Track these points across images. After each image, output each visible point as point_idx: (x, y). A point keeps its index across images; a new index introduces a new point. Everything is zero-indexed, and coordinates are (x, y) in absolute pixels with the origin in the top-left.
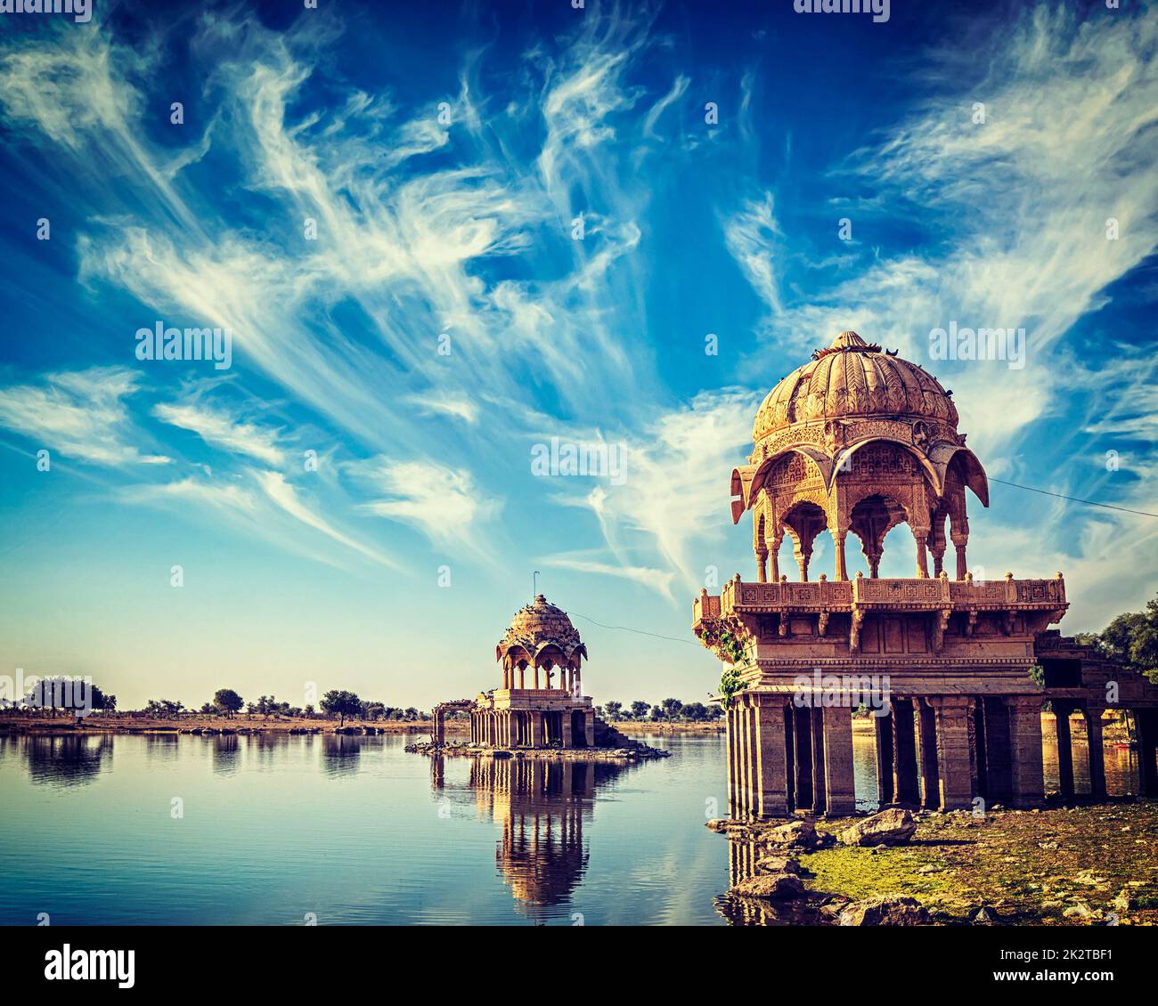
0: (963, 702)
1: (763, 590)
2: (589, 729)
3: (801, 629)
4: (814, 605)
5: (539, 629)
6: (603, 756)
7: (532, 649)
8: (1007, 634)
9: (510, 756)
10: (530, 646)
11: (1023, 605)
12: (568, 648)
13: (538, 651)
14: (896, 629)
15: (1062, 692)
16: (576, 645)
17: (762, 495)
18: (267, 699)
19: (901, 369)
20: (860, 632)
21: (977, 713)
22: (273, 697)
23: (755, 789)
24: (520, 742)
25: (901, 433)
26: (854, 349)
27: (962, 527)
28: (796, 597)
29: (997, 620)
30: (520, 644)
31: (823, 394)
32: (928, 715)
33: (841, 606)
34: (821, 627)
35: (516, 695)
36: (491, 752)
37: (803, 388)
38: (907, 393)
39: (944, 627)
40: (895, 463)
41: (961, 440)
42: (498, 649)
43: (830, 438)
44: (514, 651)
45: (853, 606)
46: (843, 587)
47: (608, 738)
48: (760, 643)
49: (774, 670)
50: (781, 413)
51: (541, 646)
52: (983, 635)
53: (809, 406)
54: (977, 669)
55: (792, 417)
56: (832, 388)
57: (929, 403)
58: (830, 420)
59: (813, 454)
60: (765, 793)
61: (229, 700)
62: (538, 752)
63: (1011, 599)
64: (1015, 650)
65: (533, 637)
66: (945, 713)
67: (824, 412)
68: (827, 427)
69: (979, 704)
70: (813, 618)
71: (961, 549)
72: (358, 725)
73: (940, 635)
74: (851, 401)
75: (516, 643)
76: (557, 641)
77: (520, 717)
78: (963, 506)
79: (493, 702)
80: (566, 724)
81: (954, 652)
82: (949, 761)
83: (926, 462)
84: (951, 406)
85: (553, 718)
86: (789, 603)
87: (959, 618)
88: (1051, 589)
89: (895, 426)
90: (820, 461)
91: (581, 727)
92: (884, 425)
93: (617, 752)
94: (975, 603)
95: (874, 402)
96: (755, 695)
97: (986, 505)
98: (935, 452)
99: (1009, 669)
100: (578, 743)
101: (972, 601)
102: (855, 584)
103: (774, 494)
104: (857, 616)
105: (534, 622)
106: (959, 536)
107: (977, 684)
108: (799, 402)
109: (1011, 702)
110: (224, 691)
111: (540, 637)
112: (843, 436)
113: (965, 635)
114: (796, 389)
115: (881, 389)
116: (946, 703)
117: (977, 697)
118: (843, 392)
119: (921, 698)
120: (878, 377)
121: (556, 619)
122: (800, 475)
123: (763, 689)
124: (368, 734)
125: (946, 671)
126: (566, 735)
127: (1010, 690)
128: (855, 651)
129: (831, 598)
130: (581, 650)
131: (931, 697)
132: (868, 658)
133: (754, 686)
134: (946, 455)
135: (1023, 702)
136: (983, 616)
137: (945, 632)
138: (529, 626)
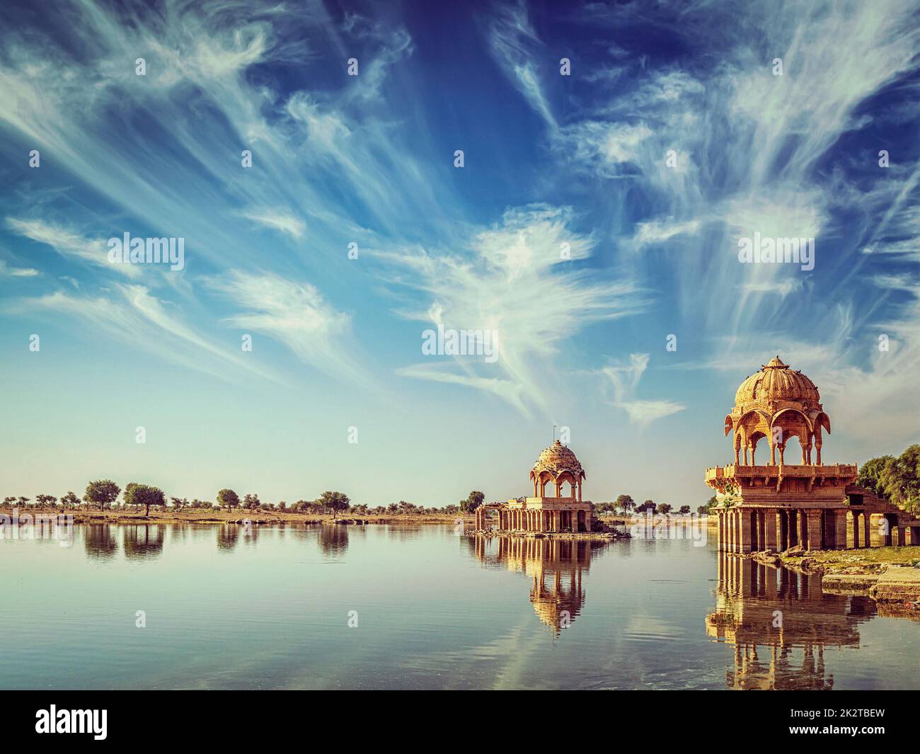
0: (818, 511)
1: (747, 469)
2: (588, 521)
3: (758, 483)
4: (763, 475)
5: (558, 461)
6: (598, 537)
7: (554, 473)
8: (836, 486)
9: (544, 536)
10: (554, 471)
11: (842, 475)
12: (576, 473)
13: (558, 475)
14: (794, 483)
15: (856, 507)
16: (580, 471)
17: (741, 427)
18: (252, 496)
19: (799, 379)
20: (781, 485)
21: (823, 515)
22: (256, 495)
23: (738, 544)
24: (548, 529)
25: (798, 407)
26: (779, 368)
27: (819, 442)
28: (757, 472)
29: (832, 481)
30: (548, 471)
31: (767, 389)
32: (804, 516)
33: (774, 475)
34: (766, 483)
35: (546, 500)
36: (533, 534)
37: (759, 384)
38: (801, 390)
39: (812, 483)
40: (795, 418)
41: (820, 407)
42: (532, 472)
43: (770, 407)
44: (542, 475)
45: (779, 475)
46: (775, 468)
47: (598, 527)
48: (742, 488)
49: (747, 499)
50: (750, 394)
51: (560, 472)
52: (827, 486)
53: (762, 394)
54: (824, 499)
55: (754, 397)
56: (771, 387)
57: (809, 394)
58: (770, 400)
59: (764, 414)
60: (743, 545)
61: (230, 498)
62: (560, 534)
63: (837, 473)
64: (838, 491)
65: (555, 466)
66: (811, 515)
67: (768, 397)
68: (769, 403)
69: (824, 511)
70: (763, 479)
71: (819, 450)
72: (350, 518)
73: (811, 486)
74: (779, 393)
75: (545, 469)
76: (570, 468)
77: (548, 514)
78: (820, 433)
79: (525, 504)
80: (574, 518)
81: (815, 492)
82: (812, 533)
83: (807, 419)
84: (817, 394)
85: (565, 515)
86: (755, 474)
87: (818, 480)
88: (852, 469)
89: (796, 403)
90: (766, 417)
91: (582, 520)
92: (791, 403)
93: (607, 534)
94: (825, 474)
95: (788, 394)
96: (741, 508)
97: (829, 433)
98: (810, 414)
99: (835, 499)
100: (582, 529)
101: (824, 473)
102: (780, 466)
103: (746, 428)
104: (781, 479)
105: (555, 457)
106: (818, 445)
107: (824, 505)
108: (758, 391)
109: (836, 511)
110: (226, 490)
111: (560, 466)
112: (776, 407)
113: (820, 486)
114: (756, 385)
115: (791, 388)
116: (812, 511)
117: (823, 510)
118: (776, 389)
119: (802, 510)
120: (789, 383)
121: (568, 455)
122: (757, 421)
123: (744, 506)
124: (357, 524)
125: (811, 500)
126: (575, 525)
127: (835, 507)
128: (779, 492)
129: (771, 472)
130: (582, 474)
131: (806, 509)
132: (783, 495)
133: (739, 504)
134: (815, 415)
135: (840, 511)
136: (827, 479)
137: (813, 485)
138: (552, 459)
